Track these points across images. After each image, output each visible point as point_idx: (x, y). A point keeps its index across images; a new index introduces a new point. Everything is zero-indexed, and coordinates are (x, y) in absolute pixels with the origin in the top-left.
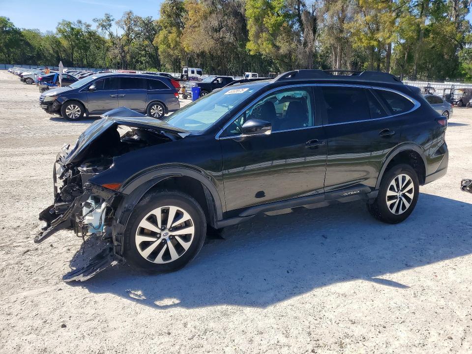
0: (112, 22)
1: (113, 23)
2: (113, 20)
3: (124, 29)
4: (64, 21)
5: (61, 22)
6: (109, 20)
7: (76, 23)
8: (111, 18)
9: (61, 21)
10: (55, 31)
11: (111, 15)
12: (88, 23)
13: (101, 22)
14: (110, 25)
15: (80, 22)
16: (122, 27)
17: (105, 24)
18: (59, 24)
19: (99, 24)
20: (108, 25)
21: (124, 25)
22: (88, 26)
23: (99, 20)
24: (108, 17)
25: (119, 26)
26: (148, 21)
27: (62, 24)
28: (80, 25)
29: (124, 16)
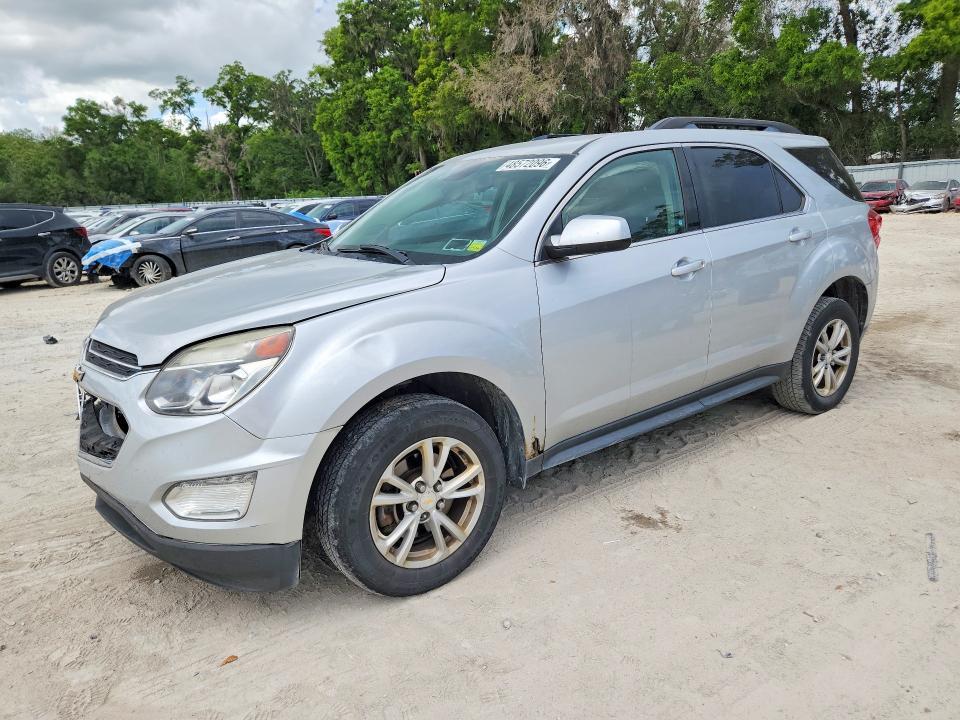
0: (194, 95)
1: (197, 97)
2: (196, 91)
3: (225, 107)
4: (81, 102)
6: (188, 92)
7: (111, 104)
8: (191, 87)
9: (74, 104)
10: (62, 126)
11: (189, 78)
12: (137, 104)
13: (170, 95)
14: (191, 103)
15: (118, 101)
16: (221, 103)
17: (178, 99)
18: (71, 109)
19: (165, 102)
20: (187, 101)
21: (226, 100)
22: (138, 110)
23: (165, 93)
24: (184, 84)
25: (213, 101)
26: (283, 83)
27: (76, 110)
28: (121, 108)
29: (222, 78)
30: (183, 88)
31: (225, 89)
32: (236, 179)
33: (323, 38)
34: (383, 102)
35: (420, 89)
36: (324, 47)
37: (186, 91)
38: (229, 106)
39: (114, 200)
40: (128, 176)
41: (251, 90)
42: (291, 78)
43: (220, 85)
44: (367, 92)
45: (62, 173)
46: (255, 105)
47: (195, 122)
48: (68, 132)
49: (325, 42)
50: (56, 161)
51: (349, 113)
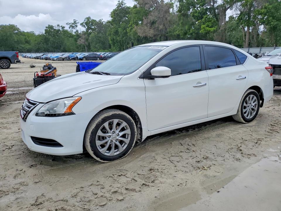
0: (77, 24)
3: (85, 28)
4: (49, 25)
5: (47, 26)
7: (57, 26)
8: (77, 22)
10: (44, 32)
11: (77, 20)
12: (63, 26)
13: (71, 24)
14: (77, 26)
15: (58, 26)
16: (84, 27)
17: (73, 25)
18: (46, 27)
19: (70, 26)
20: (76, 26)
21: (86, 26)
22: (63, 28)
23: (70, 24)
24: (75, 21)
25: (82, 26)
26: (100, 22)
27: (48, 27)
28: (59, 27)
29: (85, 20)
30: (75, 22)
31: (86, 23)
32: (87, 46)
33: (110, 14)
34: (122, 31)
35: (129, 29)
36: (110, 16)
37: (75, 23)
38: (86, 27)
39: (56, 51)
40: (59, 45)
41: (92, 23)
42: (103, 21)
43: (85, 22)
44: (118, 29)
45: (43, 44)
46: (93, 27)
47: (77, 31)
48: (46, 33)
49: (111, 15)
50: (42, 41)
51: (115, 33)
